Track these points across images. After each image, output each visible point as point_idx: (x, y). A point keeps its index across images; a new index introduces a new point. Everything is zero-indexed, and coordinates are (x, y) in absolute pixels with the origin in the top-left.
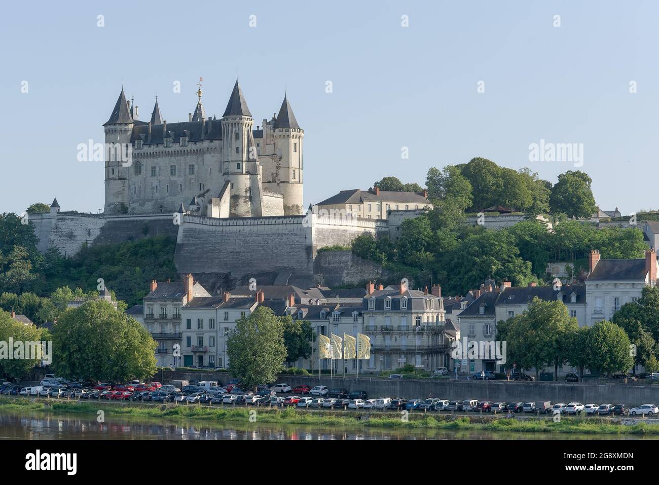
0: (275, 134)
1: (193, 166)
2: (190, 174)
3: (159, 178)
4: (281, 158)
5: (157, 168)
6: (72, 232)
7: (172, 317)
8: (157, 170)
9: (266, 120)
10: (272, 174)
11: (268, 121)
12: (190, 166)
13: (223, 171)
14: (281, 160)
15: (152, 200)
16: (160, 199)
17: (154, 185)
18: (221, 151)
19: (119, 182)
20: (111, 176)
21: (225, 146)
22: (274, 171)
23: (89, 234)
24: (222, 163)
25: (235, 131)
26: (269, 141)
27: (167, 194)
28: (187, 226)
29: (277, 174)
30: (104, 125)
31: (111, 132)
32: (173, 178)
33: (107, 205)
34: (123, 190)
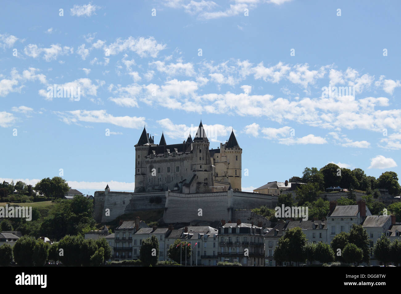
0: (226, 151)
1: (178, 167)
2: (177, 171)
3: (162, 173)
4: (229, 164)
5: (161, 168)
6: (115, 202)
7: (128, 239)
8: (161, 170)
9: (222, 143)
10: (225, 172)
11: (223, 144)
12: (177, 167)
13: (193, 170)
14: (229, 165)
15: (158, 185)
16: (162, 185)
17: (159, 178)
18: (192, 159)
19: (142, 176)
20: (138, 173)
21: (194, 156)
22: (226, 170)
23: (124, 203)
24: (192, 165)
25: (199, 149)
26: (223, 155)
27: (166, 182)
28: (170, 198)
29: (227, 172)
30: (135, 146)
31: (138, 150)
32: (169, 174)
33: (136, 188)
34: (144, 180)
